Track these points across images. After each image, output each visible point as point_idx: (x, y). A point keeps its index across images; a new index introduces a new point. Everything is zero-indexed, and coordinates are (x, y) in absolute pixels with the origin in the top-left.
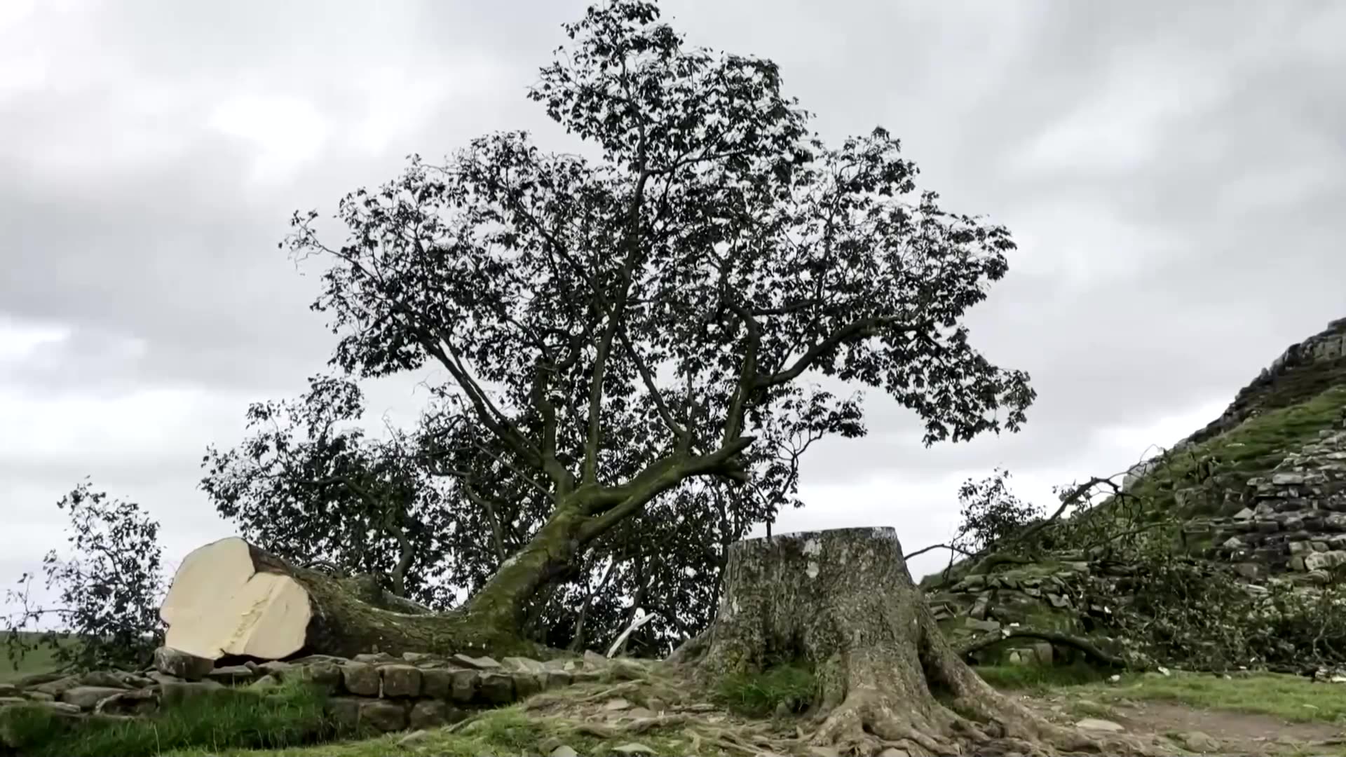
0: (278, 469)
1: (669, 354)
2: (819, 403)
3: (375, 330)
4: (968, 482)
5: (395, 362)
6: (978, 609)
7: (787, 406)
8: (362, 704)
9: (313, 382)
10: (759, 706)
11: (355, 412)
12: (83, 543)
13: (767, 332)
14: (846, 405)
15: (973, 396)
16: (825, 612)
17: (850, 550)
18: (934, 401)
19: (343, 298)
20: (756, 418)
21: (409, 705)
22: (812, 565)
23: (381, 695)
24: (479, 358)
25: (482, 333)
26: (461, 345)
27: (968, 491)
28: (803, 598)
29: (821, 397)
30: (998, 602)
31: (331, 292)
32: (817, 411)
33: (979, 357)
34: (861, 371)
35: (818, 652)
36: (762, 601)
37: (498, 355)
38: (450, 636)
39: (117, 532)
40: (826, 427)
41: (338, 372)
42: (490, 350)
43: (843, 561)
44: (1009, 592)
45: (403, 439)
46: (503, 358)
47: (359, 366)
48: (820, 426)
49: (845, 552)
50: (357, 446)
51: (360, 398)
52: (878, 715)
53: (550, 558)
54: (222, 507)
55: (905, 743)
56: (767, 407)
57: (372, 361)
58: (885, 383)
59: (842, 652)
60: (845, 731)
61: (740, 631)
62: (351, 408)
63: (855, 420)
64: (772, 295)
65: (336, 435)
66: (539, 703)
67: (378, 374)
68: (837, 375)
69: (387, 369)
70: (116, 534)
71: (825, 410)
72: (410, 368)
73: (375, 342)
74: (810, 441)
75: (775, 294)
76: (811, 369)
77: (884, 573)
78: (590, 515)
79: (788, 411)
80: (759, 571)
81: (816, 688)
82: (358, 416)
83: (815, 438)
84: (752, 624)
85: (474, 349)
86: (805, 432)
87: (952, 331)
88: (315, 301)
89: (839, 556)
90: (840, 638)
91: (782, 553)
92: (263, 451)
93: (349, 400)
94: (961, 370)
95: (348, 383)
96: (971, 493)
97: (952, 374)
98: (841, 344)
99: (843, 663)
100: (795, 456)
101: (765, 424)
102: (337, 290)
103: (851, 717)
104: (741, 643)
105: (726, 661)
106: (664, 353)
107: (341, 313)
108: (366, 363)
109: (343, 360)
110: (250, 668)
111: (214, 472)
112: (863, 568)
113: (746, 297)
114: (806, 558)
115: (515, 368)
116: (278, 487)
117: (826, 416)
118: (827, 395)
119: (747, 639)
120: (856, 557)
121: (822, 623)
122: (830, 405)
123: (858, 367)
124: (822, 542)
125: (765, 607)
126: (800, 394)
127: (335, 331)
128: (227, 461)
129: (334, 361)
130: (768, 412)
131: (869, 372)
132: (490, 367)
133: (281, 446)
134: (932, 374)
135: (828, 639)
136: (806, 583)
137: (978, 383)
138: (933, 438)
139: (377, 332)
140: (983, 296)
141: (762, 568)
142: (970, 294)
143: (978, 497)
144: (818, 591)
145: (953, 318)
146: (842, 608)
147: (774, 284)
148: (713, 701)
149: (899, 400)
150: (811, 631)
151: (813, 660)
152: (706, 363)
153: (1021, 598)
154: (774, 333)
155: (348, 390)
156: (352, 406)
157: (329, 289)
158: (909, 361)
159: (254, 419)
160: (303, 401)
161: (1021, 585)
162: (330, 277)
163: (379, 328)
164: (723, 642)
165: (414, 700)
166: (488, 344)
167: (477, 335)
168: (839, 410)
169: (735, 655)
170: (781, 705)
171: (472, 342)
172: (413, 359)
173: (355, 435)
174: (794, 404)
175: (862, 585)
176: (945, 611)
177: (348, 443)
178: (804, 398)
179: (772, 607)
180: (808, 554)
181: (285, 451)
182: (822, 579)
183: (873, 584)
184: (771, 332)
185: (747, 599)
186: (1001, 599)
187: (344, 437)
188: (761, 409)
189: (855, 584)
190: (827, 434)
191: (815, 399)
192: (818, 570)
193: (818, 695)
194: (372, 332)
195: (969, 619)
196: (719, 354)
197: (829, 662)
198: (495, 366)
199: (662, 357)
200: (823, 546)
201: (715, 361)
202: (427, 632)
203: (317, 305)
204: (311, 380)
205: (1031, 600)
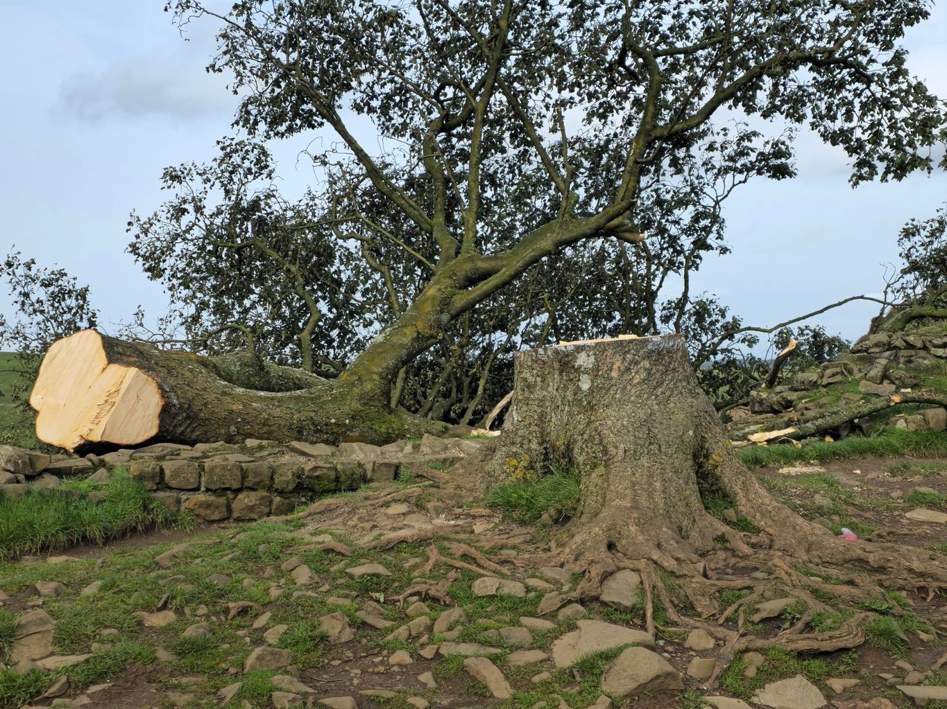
0: (197, 232)
1: (577, 99)
2: (746, 143)
3: (276, 89)
4: (910, 222)
5: (298, 122)
6: (876, 371)
7: (711, 148)
8: (184, 497)
9: (221, 145)
10: (529, 514)
11: (265, 172)
12: (26, 308)
13: (684, 68)
14: (775, 144)
15: (909, 130)
16: (593, 426)
17: (622, 363)
18: (865, 137)
19: (240, 58)
20: (675, 162)
21: (231, 496)
22: (584, 378)
23: (203, 489)
24: (382, 113)
25: (383, 86)
26: (362, 101)
27: (909, 233)
28: (575, 409)
29: (748, 137)
30: (898, 363)
31: (225, 53)
32: (742, 153)
33: (920, 84)
34: (785, 107)
35: (585, 465)
36: (539, 411)
37: (400, 109)
38: (312, 414)
39: (53, 296)
40: (753, 169)
41: (242, 134)
42: (392, 104)
43: (614, 374)
44: (913, 352)
45: (313, 199)
46: (405, 111)
47: (262, 127)
48: (747, 169)
49: (618, 364)
50: (270, 207)
51: (269, 159)
52: (624, 533)
53: (419, 333)
54: (149, 270)
55: (642, 564)
56: (688, 150)
57: (275, 121)
58: (810, 118)
59: (606, 466)
60: (589, 549)
61: (519, 439)
62: (262, 168)
63: (783, 160)
64: (690, 25)
65: (250, 197)
66: (322, 508)
67: (283, 135)
68: (759, 114)
69: (290, 130)
70: (54, 300)
71: (752, 150)
72: (313, 127)
73: (275, 101)
74: (734, 185)
75: (694, 24)
76: (730, 107)
77: (660, 384)
78: (466, 287)
79: (711, 154)
80: (535, 382)
81: (579, 500)
82: (269, 176)
83: (740, 182)
84: (531, 433)
85: (375, 103)
86: (729, 176)
87: (889, 55)
88: (212, 63)
89: (611, 369)
90: (605, 452)
91: (556, 365)
92: (183, 214)
93: (258, 161)
94: (898, 101)
95: (255, 144)
96: (914, 235)
97: (887, 105)
98: (765, 77)
99: (605, 478)
100: (717, 202)
101: (686, 168)
102: (231, 51)
103: (597, 535)
104: (520, 451)
105: (505, 467)
106: (572, 98)
107: (239, 74)
108: (270, 123)
109: (247, 121)
110: (91, 460)
111: (138, 237)
112: (636, 381)
113: (661, 29)
114: (578, 370)
115: (418, 121)
116: (202, 248)
117: (753, 157)
118: (755, 134)
119: (525, 447)
120: (628, 369)
121: (590, 436)
122: (757, 144)
123: (783, 102)
124: (595, 354)
125: (542, 417)
126: (725, 135)
127: (236, 92)
128: (151, 225)
129: (237, 123)
130: (690, 156)
131: (794, 106)
132: (393, 122)
133: (199, 209)
134: (864, 106)
135: (594, 452)
136: (579, 396)
137: (913, 116)
138: (861, 177)
139: (277, 91)
140: (925, 15)
141: (539, 379)
142: (911, 12)
143: (923, 236)
144: (589, 403)
145: (890, 41)
146: (609, 422)
147: (692, 13)
148: (490, 507)
149: (824, 136)
150: (580, 443)
151: (580, 472)
152: (618, 107)
153: (924, 358)
154: (692, 68)
155: (256, 152)
156: (262, 165)
157: (225, 48)
158: (839, 92)
159: (170, 182)
160: (215, 165)
161: (928, 344)
162: (225, 36)
163: (280, 87)
164: (504, 449)
165: (237, 491)
166: (389, 97)
167: (377, 89)
168: (768, 149)
169: (514, 462)
170: (545, 516)
171: (374, 96)
172: (315, 118)
173: (268, 197)
174: (718, 145)
175: (633, 398)
176: (842, 373)
177: (262, 204)
178: (729, 138)
179: (548, 417)
180: (580, 366)
181: (202, 214)
182: (593, 392)
183: (646, 396)
184: (688, 67)
185: (525, 408)
186: (902, 360)
187: (259, 199)
188: (681, 153)
189: (626, 398)
190: (754, 178)
191: (742, 139)
192: (589, 382)
193: (580, 508)
194: (273, 91)
195: (863, 382)
196: (631, 96)
197: (594, 475)
198: (398, 121)
199: (571, 102)
200: (596, 359)
201: (627, 105)
202: (288, 411)
203: (213, 66)
204: (218, 143)
205: (934, 361)
